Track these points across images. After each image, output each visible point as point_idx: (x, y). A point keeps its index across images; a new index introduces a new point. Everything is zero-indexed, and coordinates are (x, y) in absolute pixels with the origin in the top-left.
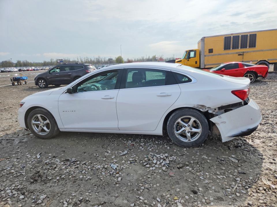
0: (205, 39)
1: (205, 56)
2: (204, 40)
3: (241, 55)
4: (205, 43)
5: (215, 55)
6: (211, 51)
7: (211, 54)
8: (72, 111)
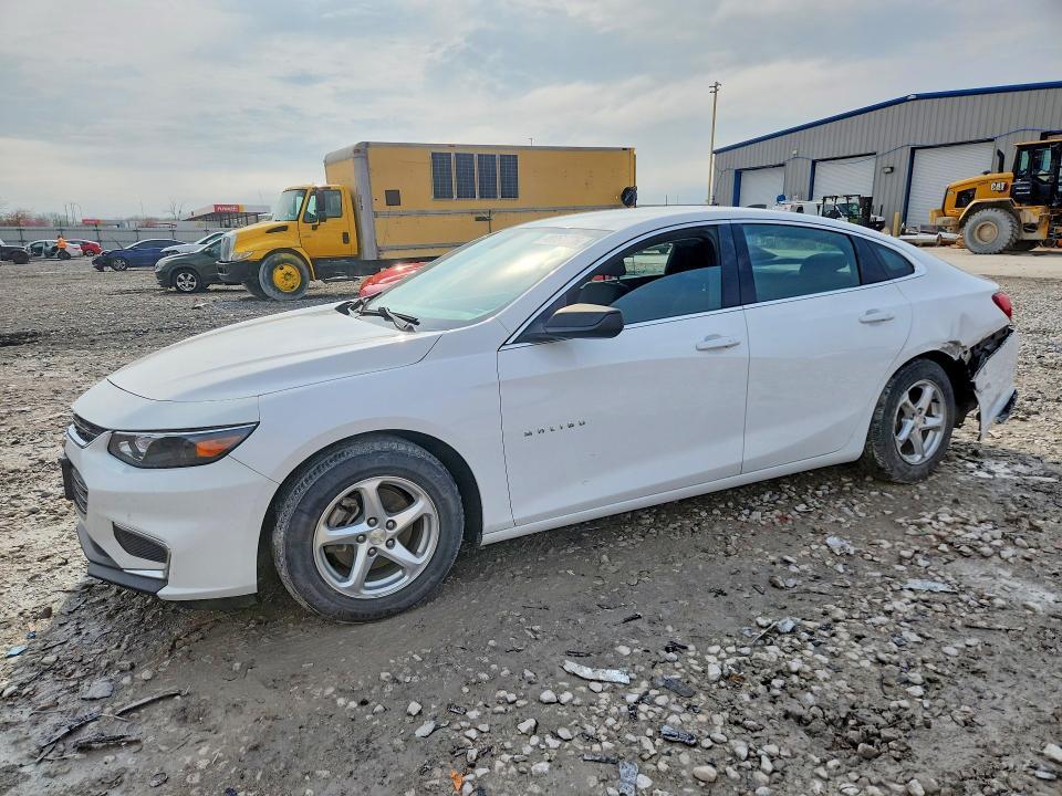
0: (369, 149)
1: (376, 215)
2: (366, 152)
3: (483, 219)
4: (371, 166)
5: (408, 214)
6: (393, 198)
7: (394, 208)
8: (571, 426)
